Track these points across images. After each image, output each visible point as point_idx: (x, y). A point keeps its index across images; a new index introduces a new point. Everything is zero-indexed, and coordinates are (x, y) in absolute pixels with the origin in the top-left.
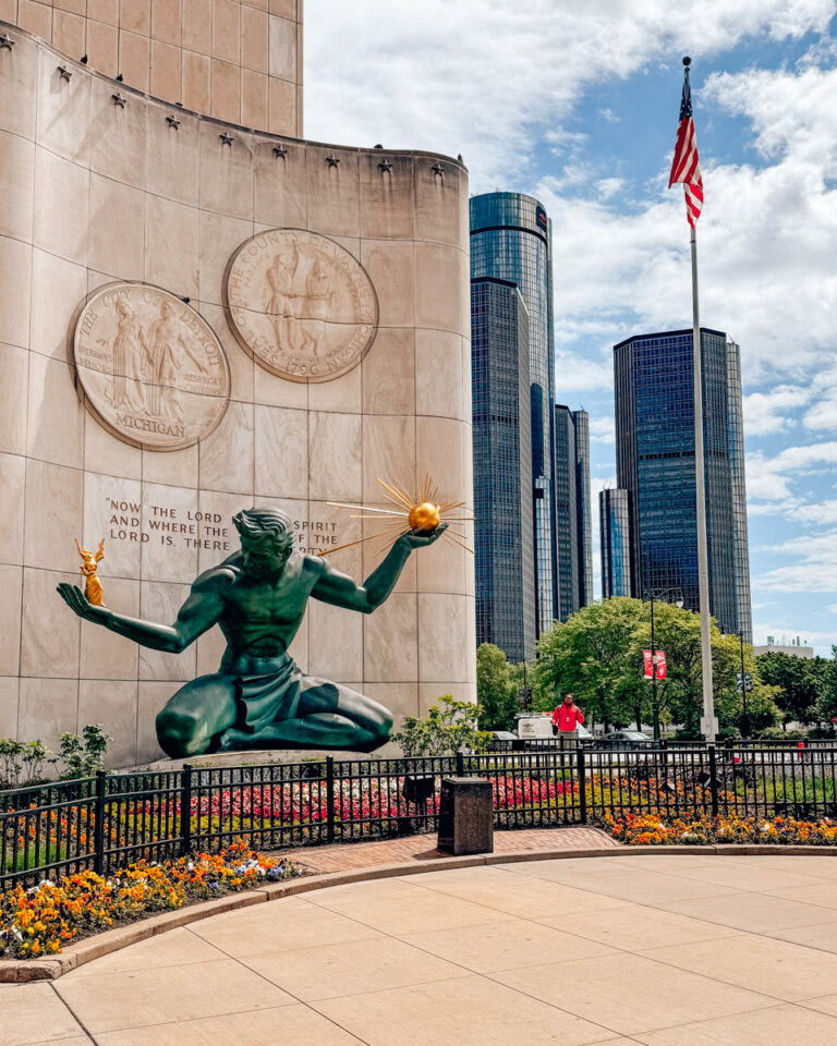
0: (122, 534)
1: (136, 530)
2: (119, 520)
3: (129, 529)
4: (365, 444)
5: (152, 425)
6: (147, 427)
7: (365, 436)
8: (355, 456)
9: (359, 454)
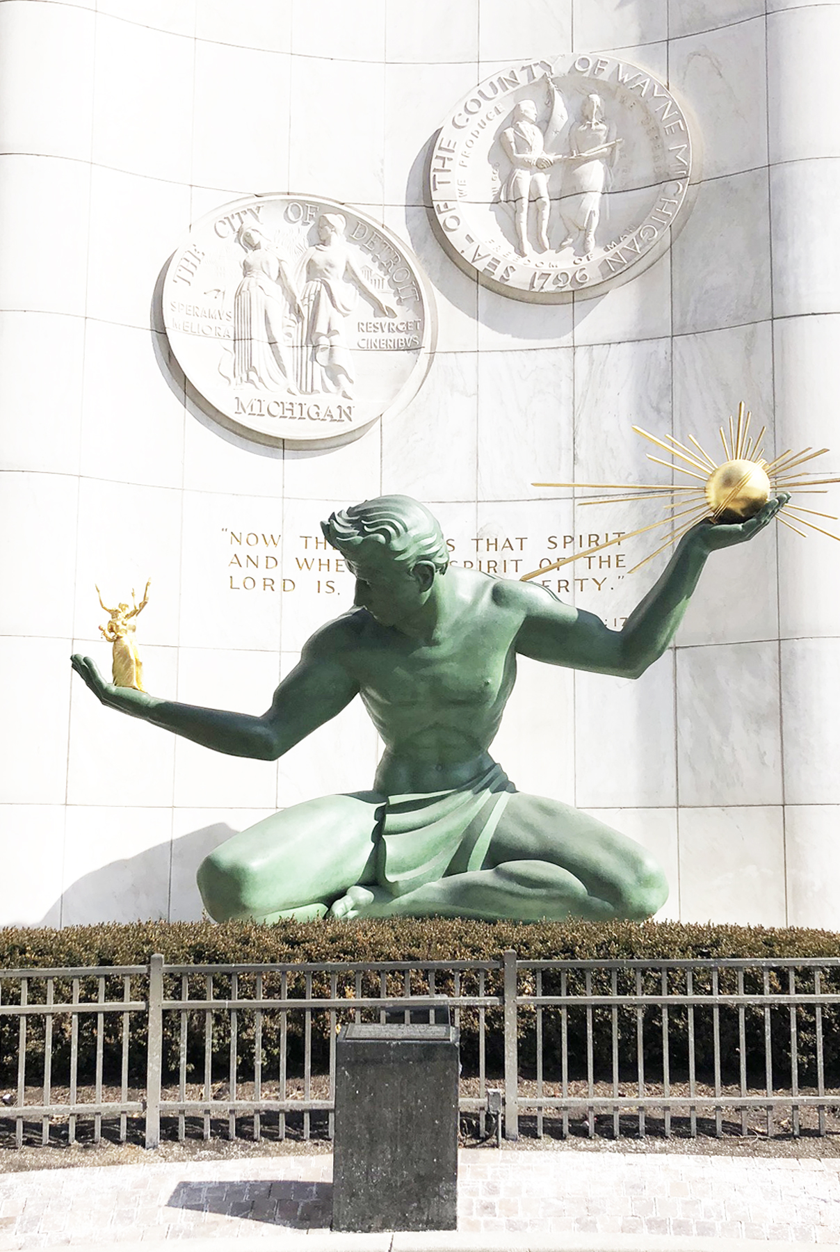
0: (249, 583)
1: (275, 573)
2: (243, 560)
3: (260, 574)
4: (677, 386)
5: (297, 409)
6: (288, 414)
7: (677, 374)
8: (658, 411)
9: (666, 406)
